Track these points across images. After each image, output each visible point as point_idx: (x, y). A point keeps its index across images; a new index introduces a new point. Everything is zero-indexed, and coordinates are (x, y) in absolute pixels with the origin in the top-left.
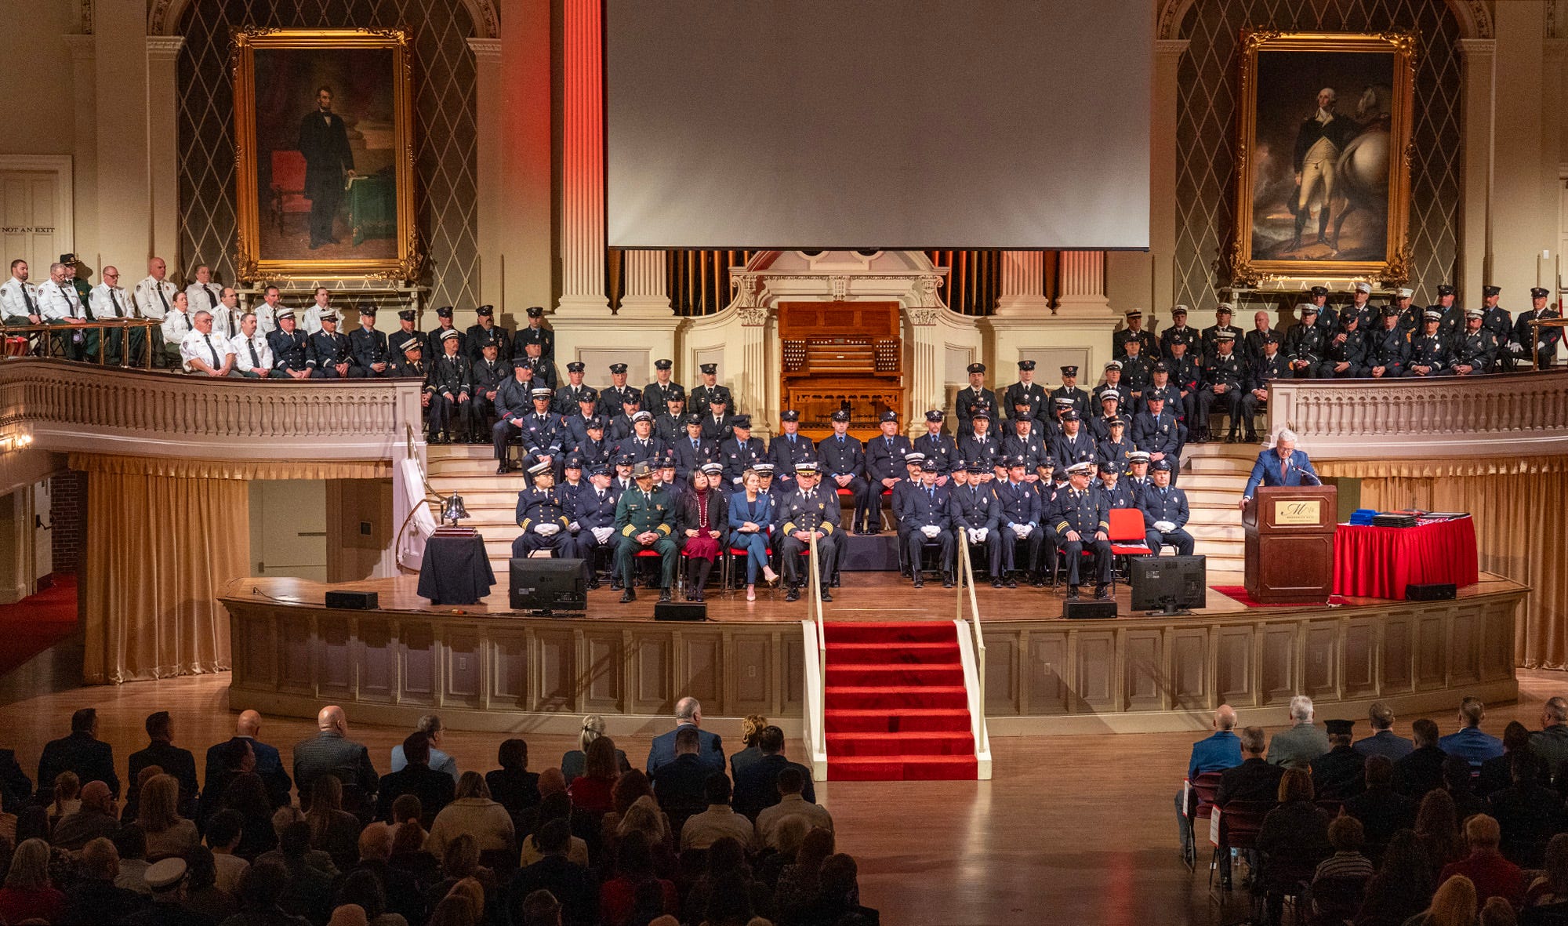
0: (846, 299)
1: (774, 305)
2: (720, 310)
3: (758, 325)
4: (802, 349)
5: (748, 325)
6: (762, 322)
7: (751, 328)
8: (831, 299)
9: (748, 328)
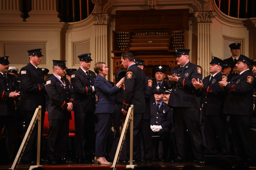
0: (156, 8)
1: (114, 12)
2: (82, 19)
3: (104, 24)
4: (127, 37)
5: (98, 24)
6: (106, 22)
7: (100, 26)
8: (148, 8)
9: (97, 26)
